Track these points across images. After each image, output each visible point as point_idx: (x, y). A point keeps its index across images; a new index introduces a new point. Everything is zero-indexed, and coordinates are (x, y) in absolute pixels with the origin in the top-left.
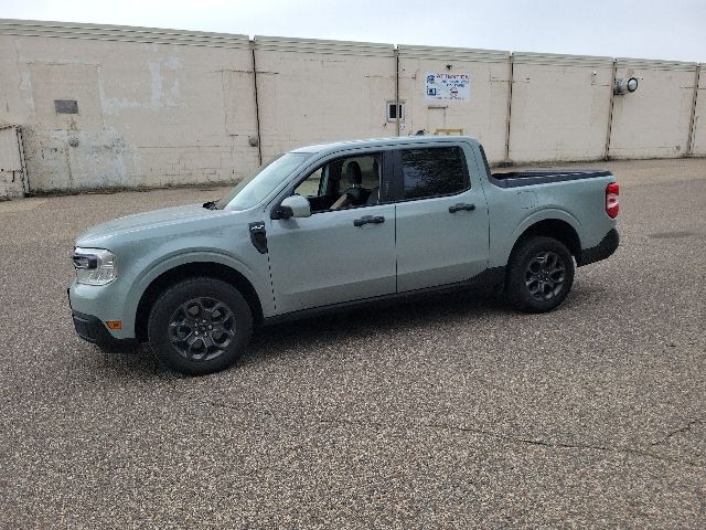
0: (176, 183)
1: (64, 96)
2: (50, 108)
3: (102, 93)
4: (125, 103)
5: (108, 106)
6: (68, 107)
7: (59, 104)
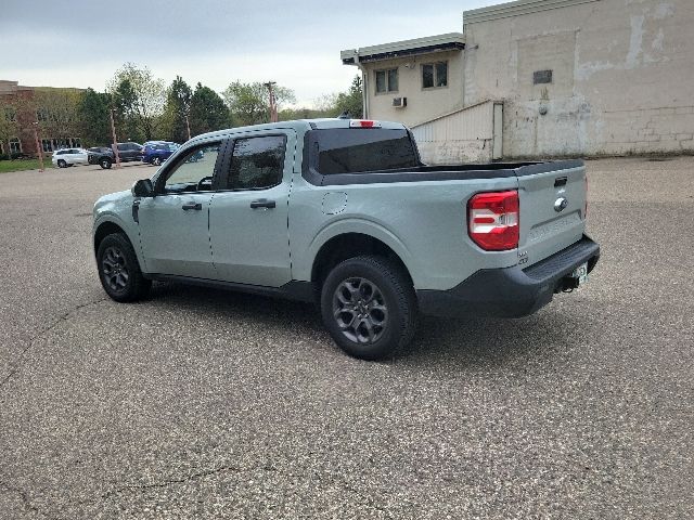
1: (541, 67)
2: (529, 79)
3: (577, 58)
4: (598, 67)
5: (580, 71)
6: (544, 77)
7: (537, 74)
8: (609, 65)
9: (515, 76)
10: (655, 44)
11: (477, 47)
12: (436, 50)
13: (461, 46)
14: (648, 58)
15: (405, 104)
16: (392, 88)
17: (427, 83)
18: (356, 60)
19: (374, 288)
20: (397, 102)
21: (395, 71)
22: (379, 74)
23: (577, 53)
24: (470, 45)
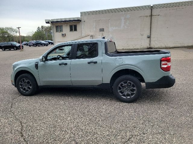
0: (125, 49)
1: (101, 27)
2: (98, 30)
3: (110, 26)
4: (114, 28)
5: (110, 29)
6: (102, 30)
7: (100, 29)
8: (117, 28)
9: (95, 29)
10: (127, 23)
11: (84, 21)
12: (74, 21)
13: (81, 21)
14: (126, 27)
15: (65, 35)
16: (61, 31)
17: (71, 30)
18: (50, 22)
19: (132, 83)
20: (63, 35)
21: (62, 26)
22: (57, 27)
23: (110, 25)
24: (83, 21)
